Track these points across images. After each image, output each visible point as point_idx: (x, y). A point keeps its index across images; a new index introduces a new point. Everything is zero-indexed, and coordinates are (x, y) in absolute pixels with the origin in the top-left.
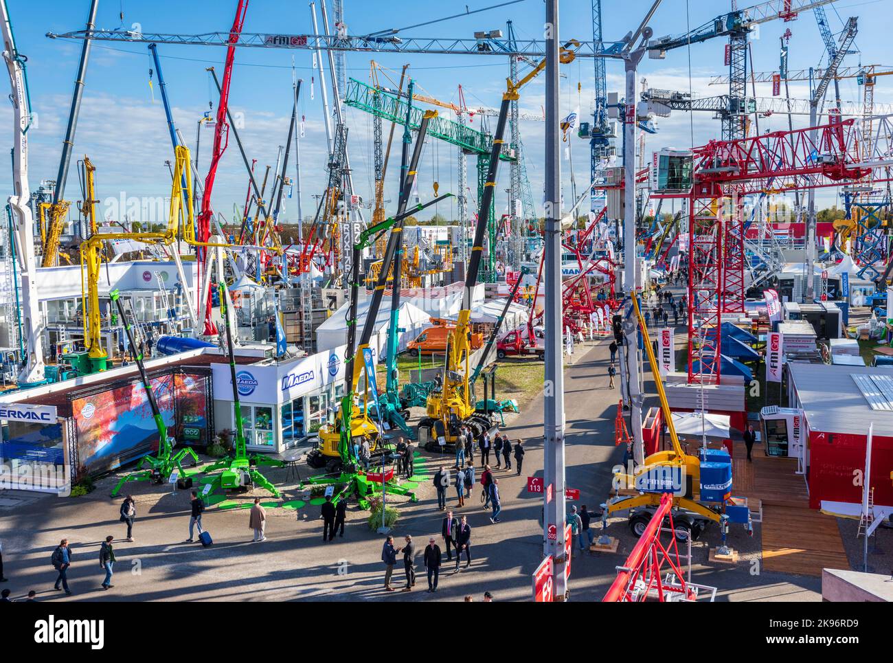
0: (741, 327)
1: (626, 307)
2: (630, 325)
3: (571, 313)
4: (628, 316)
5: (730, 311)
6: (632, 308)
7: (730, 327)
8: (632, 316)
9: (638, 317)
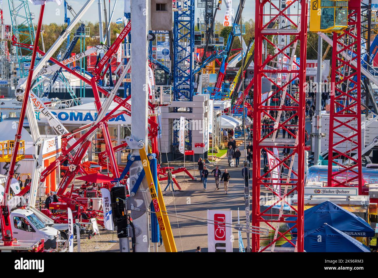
0: (349, 210)
1: (133, 172)
2: (139, 202)
3: (83, 187)
4: (135, 189)
5: (339, 185)
6: (142, 175)
7: (332, 209)
8: (141, 189)
9: (152, 190)
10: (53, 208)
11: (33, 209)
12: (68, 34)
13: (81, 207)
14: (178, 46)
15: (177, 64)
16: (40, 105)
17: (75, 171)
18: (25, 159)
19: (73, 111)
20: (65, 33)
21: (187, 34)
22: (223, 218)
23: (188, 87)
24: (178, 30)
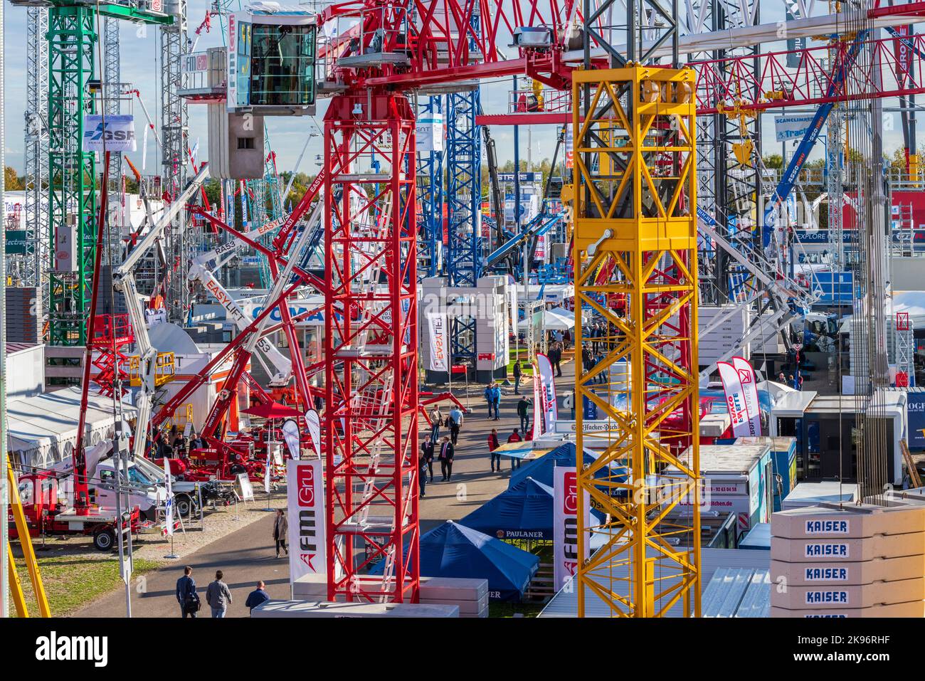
10: (196, 458)
11: (141, 458)
12: (197, 187)
13: (239, 457)
14: (456, 201)
15: (455, 228)
16: (223, 297)
17: (228, 399)
18: (174, 382)
19: (293, 306)
20: (192, 186)
21: (469, 182)
22: (310, 471)
23: (471, 264)
24: (455, 176)
